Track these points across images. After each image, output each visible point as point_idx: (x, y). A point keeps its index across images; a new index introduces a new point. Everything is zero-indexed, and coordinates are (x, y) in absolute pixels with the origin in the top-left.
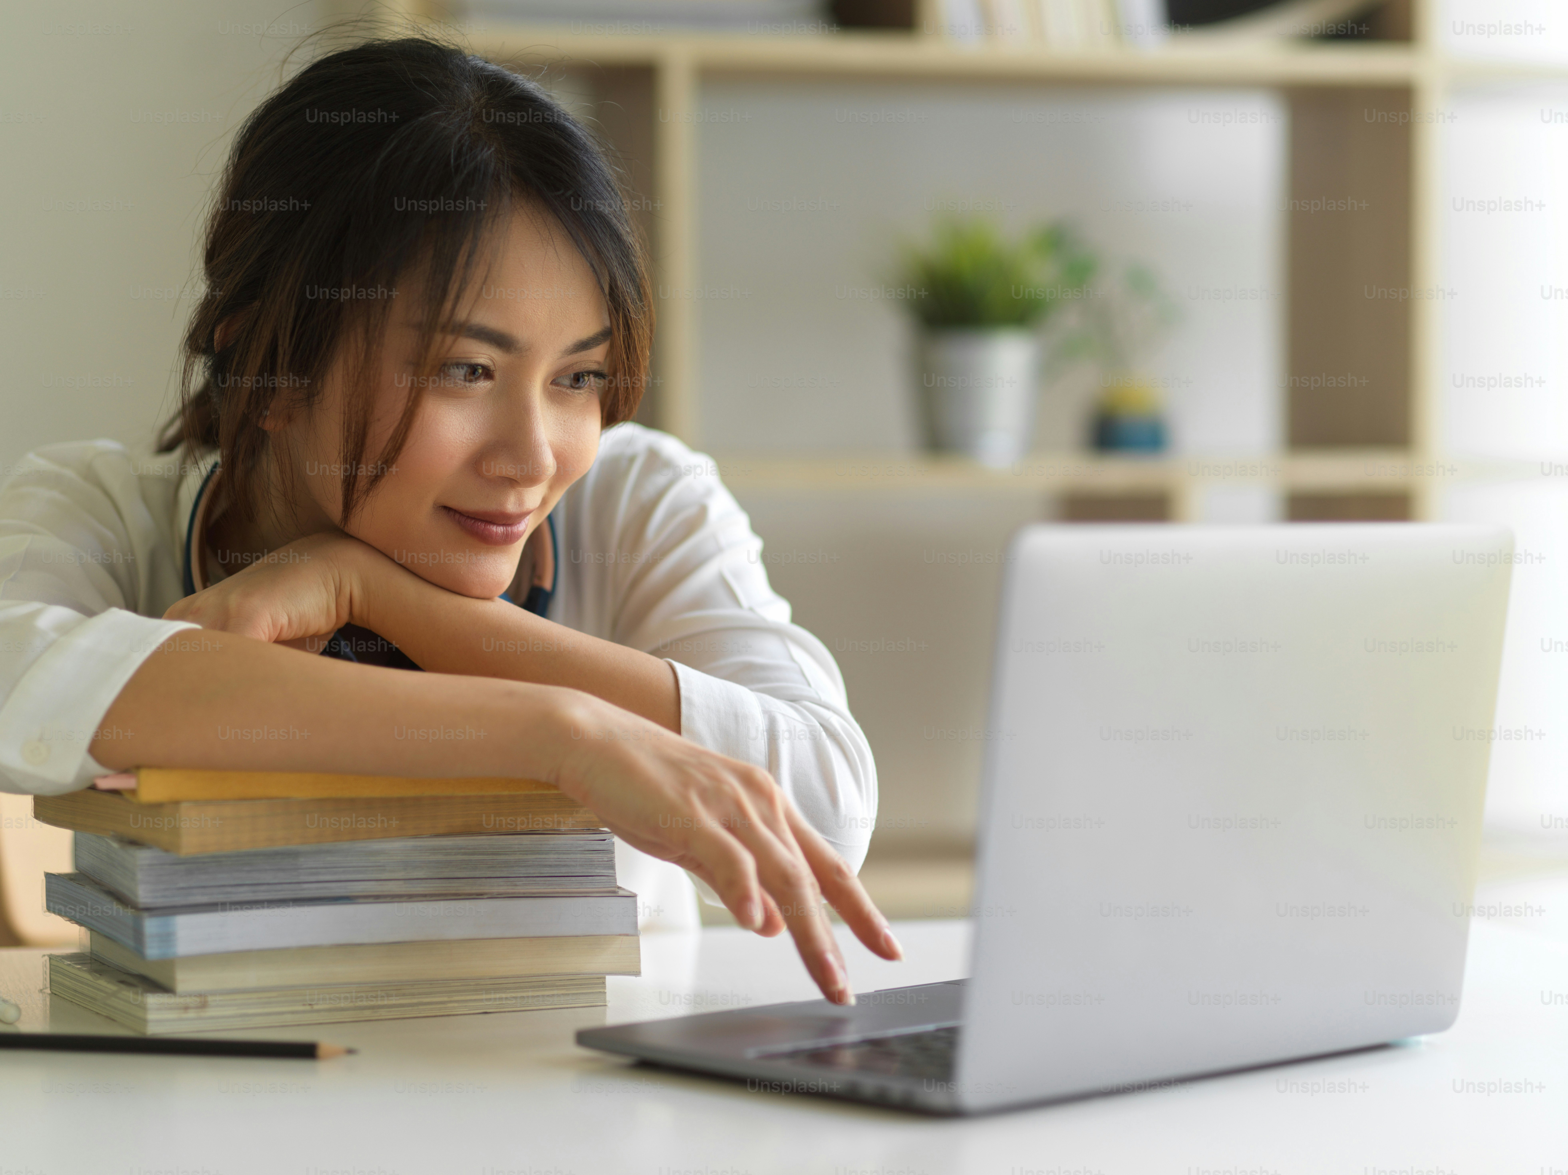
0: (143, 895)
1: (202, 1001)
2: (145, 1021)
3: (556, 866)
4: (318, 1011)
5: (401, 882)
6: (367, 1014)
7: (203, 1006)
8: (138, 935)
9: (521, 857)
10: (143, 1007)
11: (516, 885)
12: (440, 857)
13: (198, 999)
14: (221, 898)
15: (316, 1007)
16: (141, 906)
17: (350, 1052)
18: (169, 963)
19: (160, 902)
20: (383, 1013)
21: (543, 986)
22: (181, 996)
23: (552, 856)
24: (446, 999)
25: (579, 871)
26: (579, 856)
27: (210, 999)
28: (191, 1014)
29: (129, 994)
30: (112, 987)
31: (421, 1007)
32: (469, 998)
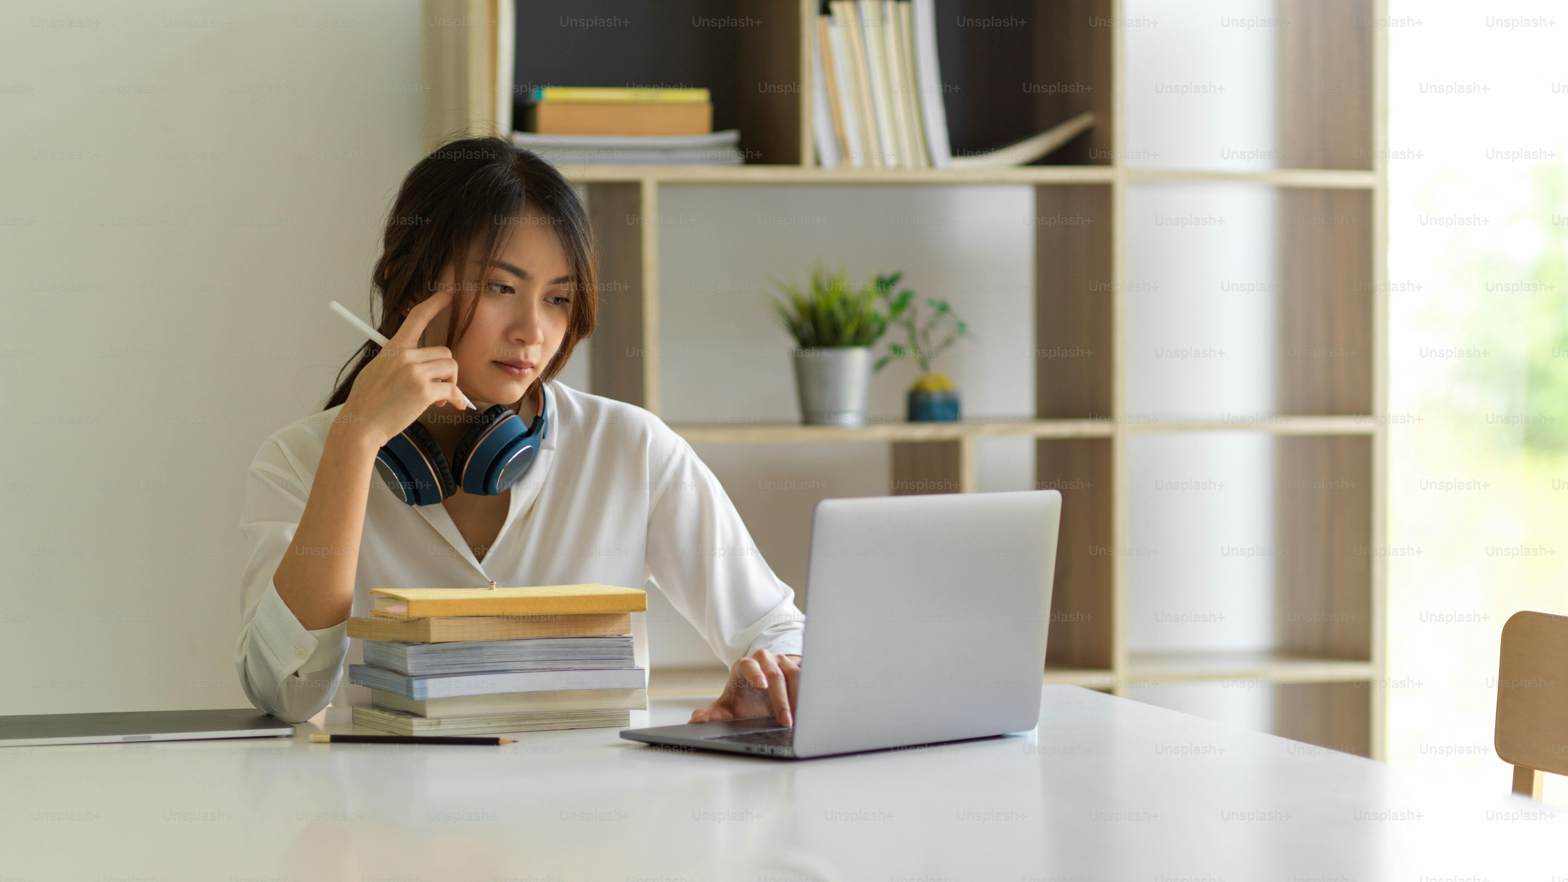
0: (411, 669)
1: (439, 721)
2: (412, 731)
3: (605, 654)
4: (493, 727)
5: (531, 662)
6: (516, 729)
7: (439, 724)
8: (410, 689)
9: (589, 649)
10: (411, 725)
11: (586, 664)
12: (550, 649)
13: (437, 721)
14: (446, 671)
15: (491, 725)
16: (409, 675)
17: (514, 741)
18: (423, 702)
19: (419, 673)
20: (523, 728)
21: (599, 716)
22: (429, 719)
23: (603, 649)
24: (553, 722)
25: (616, 656)
26: (616, 649)
27: (442, 720)
28: (433, 728)
29: (402, 719)
30: (393, 717)
31: (541, 726)
32: (564, 721)
